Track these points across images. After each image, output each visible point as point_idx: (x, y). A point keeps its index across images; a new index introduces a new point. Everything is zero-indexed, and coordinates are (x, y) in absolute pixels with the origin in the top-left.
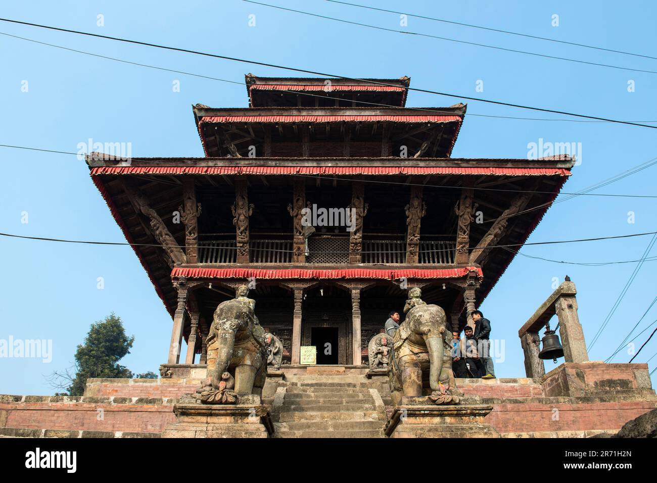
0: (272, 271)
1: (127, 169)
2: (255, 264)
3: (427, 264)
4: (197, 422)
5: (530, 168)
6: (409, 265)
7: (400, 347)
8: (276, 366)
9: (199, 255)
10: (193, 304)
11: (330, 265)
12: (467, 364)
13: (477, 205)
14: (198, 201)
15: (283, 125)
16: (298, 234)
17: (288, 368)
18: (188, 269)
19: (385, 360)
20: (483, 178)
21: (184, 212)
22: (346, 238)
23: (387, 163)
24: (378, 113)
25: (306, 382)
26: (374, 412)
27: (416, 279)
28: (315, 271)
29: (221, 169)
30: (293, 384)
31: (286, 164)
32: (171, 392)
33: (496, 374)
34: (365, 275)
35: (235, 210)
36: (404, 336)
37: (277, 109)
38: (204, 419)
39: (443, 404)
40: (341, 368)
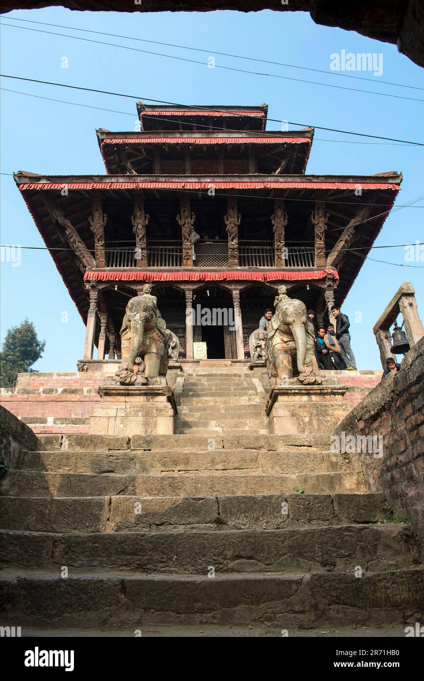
0: (166, 273)
1: (47, 185)
2: (152, 268)
3: (292, 267)
4: (118, 401)
5: (367, 183)
6: (278, 268)
7: (273, 337)
8: (174, 359)
9: (106, 260)
10: (102, 305)
11: (214, 268)
12: (332, 358)
13: (328, 215)
14: (104, 213)
15: (169, 145)
16: (186, 241)
17: (184, 362)
18: (98, 273)
19: (263, 353)
20: (331, 192)
21: (93, 222)
22: (225, 244)
23: (254, 179)
24: (244, 135)
25: (199, 373)
26: (257, 397)
27: (285, 280)
28: (202, 273)
29: (121, 184)
30: (189, 375)
31: (174, 180)
32: (89, 384)
33: (357, 367)
34: (242, 277)
35: (134, 220)
36: (275, 327)
37: (164, 132)
38: (122, 398)
39: (309, 384)
40: (227, 362)
